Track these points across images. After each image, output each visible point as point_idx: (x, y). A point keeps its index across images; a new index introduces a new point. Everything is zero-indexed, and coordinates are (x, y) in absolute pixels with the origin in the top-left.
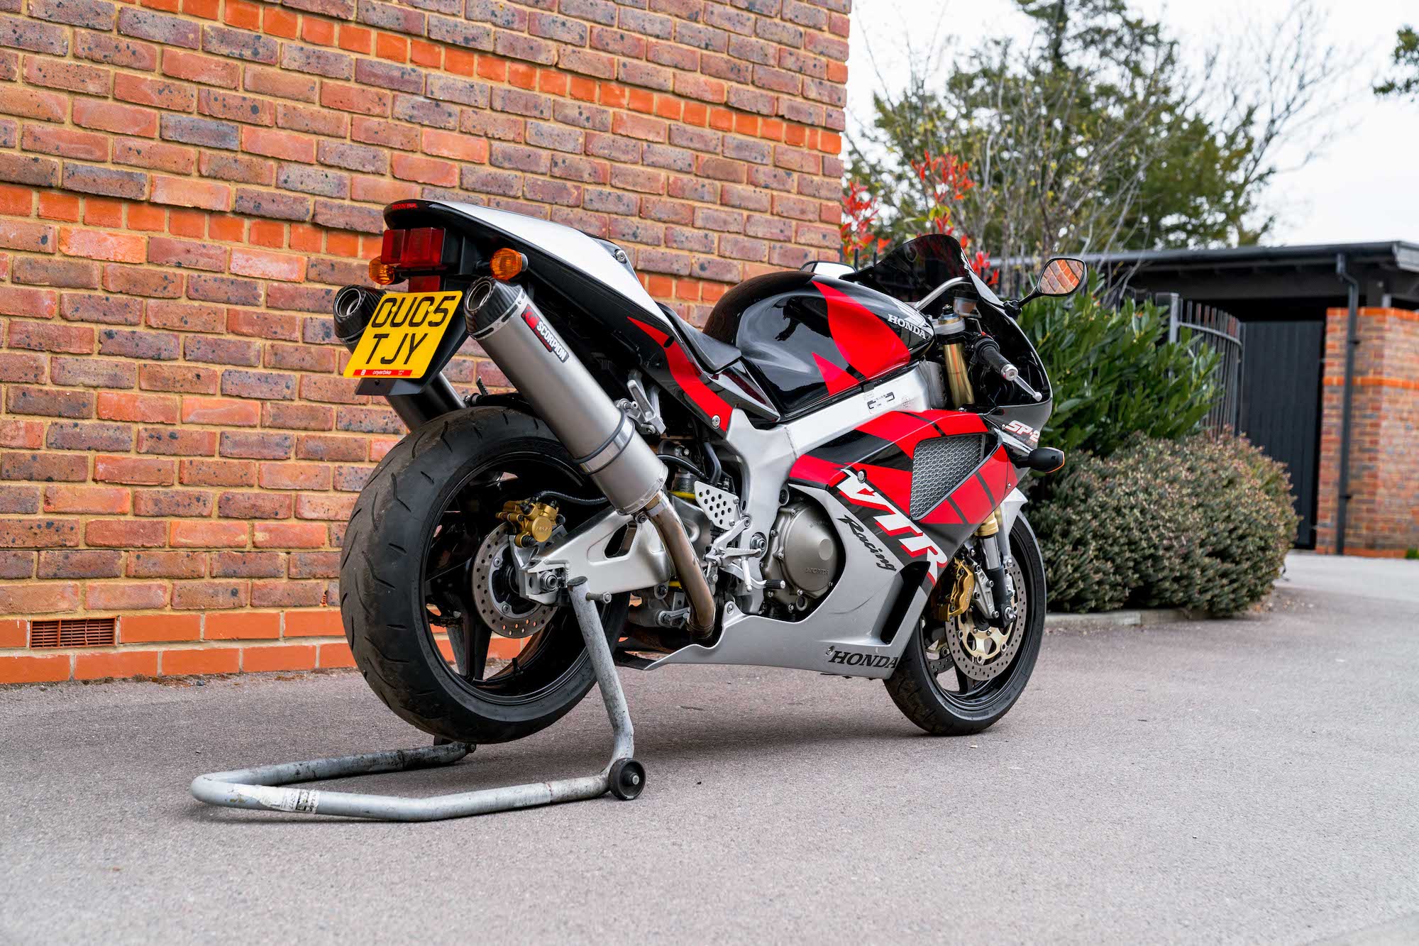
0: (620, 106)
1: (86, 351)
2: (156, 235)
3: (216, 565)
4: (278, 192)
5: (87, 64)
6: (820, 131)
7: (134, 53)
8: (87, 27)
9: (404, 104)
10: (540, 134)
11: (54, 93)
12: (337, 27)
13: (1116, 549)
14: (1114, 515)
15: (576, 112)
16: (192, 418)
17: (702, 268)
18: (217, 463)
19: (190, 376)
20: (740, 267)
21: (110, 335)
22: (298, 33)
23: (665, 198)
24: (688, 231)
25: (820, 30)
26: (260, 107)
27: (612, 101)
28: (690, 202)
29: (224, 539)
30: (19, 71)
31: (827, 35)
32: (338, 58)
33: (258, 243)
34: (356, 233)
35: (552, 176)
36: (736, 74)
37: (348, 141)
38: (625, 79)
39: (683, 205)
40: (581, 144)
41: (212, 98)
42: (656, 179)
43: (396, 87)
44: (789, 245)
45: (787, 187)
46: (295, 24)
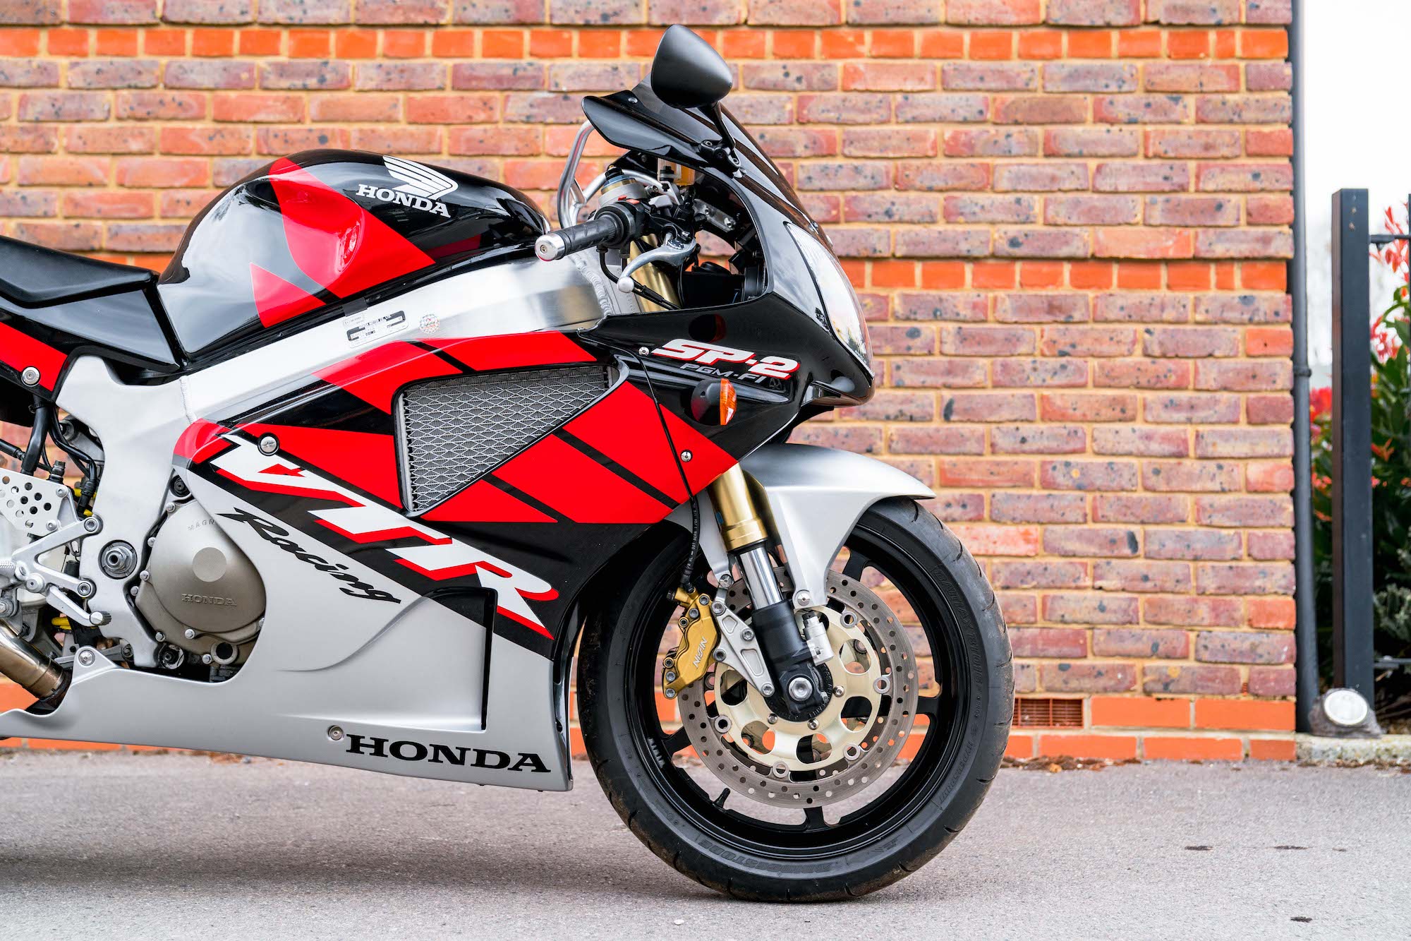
0: (859, 55)
5: (130, 124)
6: (1239, 31)
7: (180, 104)
8: (129, 87)
9: (519, 104)
11: (95, 158)
12: (429, 35)
15: (779, 75)
17: (1014, 243)
20: (1086, 236)
22: (379, 50)
23: (941, 161)
24: (983, 198)
26: (329, 136)
28: (986, 161)
30: (59, 143)
32: (428, 68)
38: (858, 20)
39: (973, 165)
40: (791, 112)
41: (271, 135)
42: (921, 138)
43: (505, 86)
44: (1183, 196)
45: (1174, 117)
46: (375, 41)
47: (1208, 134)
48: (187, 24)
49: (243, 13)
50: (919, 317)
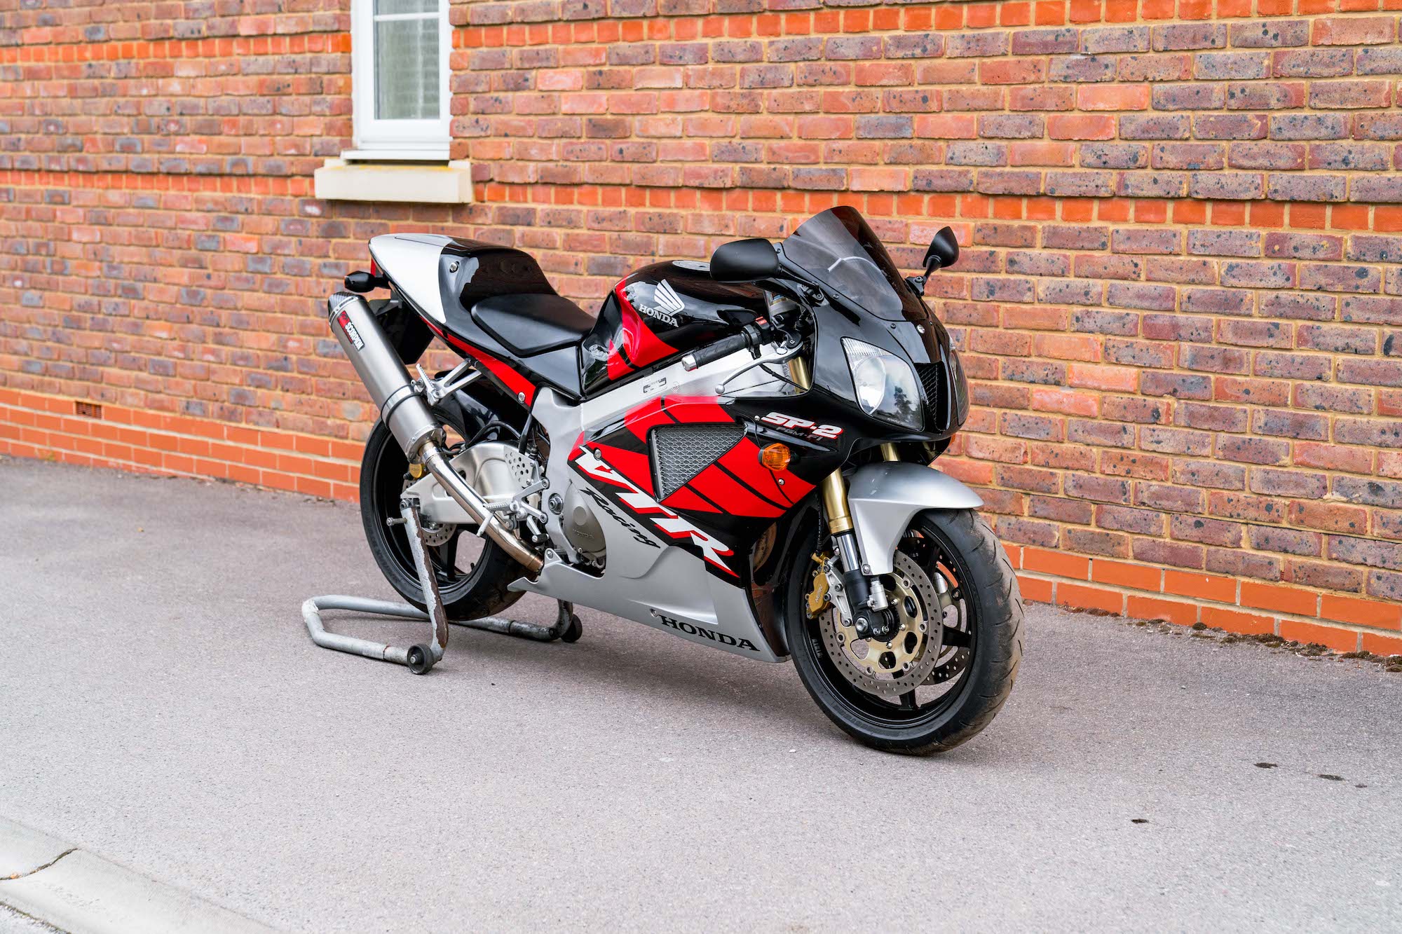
0: (1329, 11)
4: (945, 168)
5: (805, 89)
7: (835, 73)
8: (804, 60)
9: (1059, 65)
10: (1211, 66)
11: (784, 117)
12: (998, 7)
15: (1260, 32)
22: (964, 22)
23: (1394, 111)
26: (929, 96)
27: (1316, 7)
30: (763, 105)
32: (996, 37)
33: (933, 215)
34: (1019, 196)
35: (1229, 110)
37: (1007, 112)
40: (1268, 67)
41: (891, 96)
42: (1377, 89)
43: (1050, 51)
46: (961, 16)
48: (839, 7)
50: (1367, 258)
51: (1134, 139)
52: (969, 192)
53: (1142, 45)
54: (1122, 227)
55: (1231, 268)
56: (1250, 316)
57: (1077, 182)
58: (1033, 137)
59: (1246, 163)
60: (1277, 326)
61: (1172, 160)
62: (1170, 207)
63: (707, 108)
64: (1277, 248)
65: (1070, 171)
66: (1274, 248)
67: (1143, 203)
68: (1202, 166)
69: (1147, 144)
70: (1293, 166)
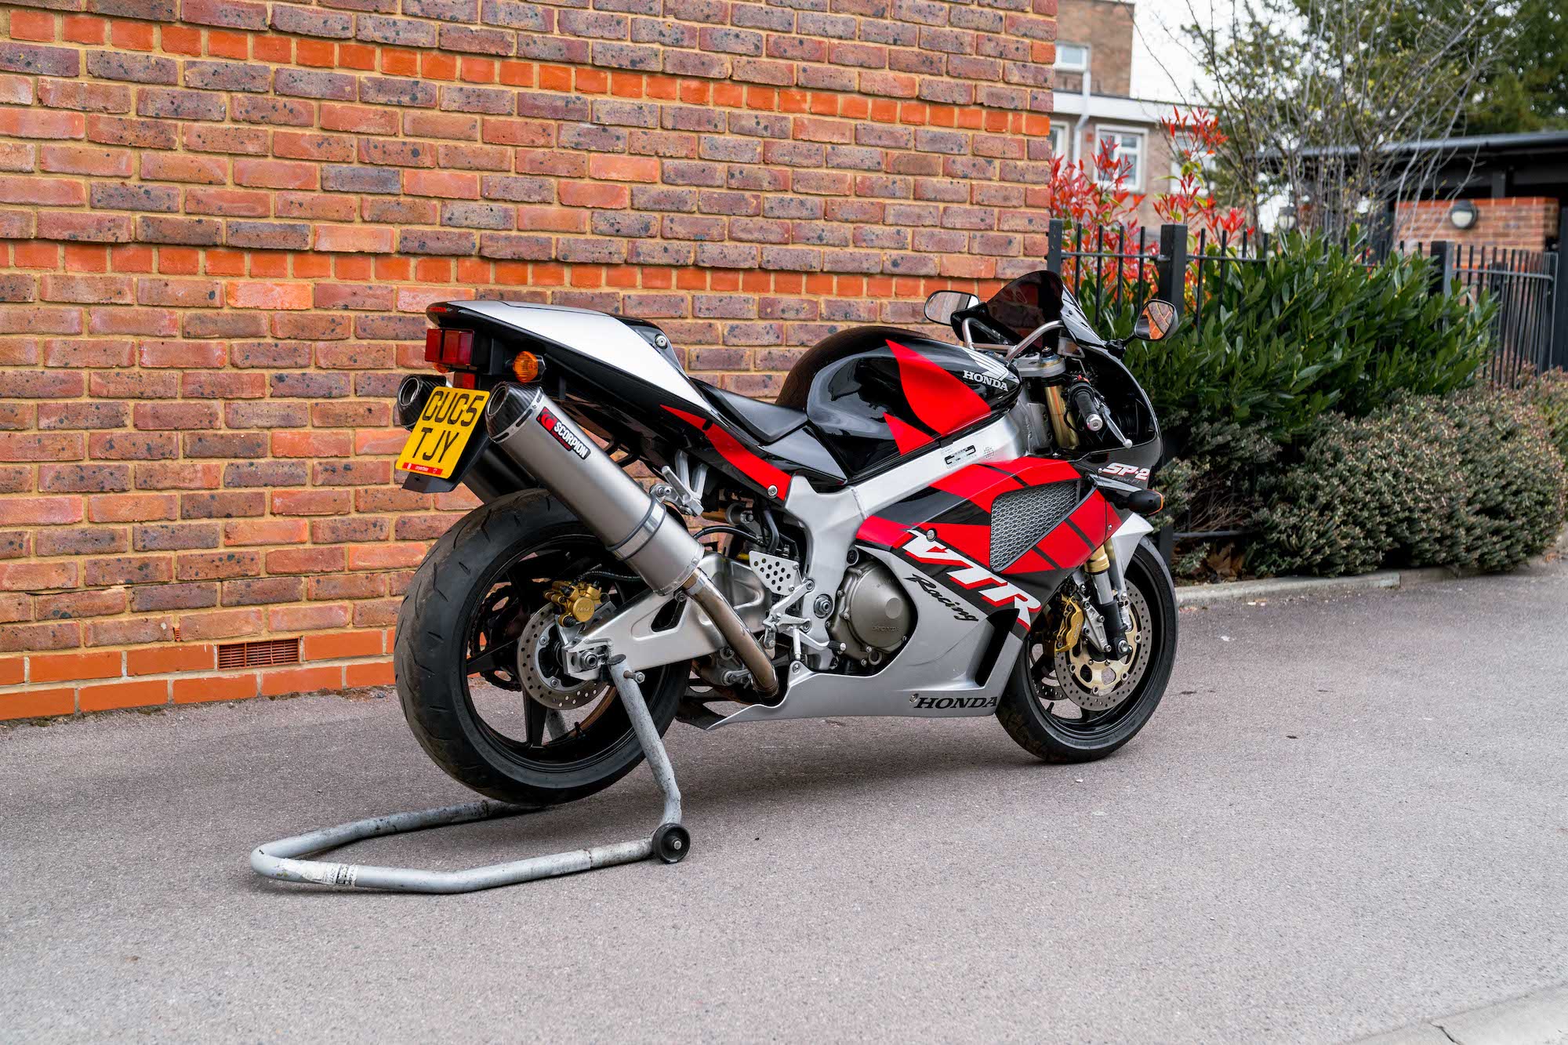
0: (802, 111)
1: (258, 395)
2: (322, 281)
3: (395, 585)
4: (442, 229)
5: (245, 126)
6: (1025, 115)
7: (291, 111)
8: (244, 90)
9: (570, 132)
10: (714, 147)
11: (214, 157)
12: (497, 65)
13: (1366, 514)
14: (1364, 479)
15: (753, 122)
16: (366, 449)
17: (895, 264)
18: (392, 490)
19: (361, 411)
20: (937, 260)
21: (280, 379)
22: (458, 74)
23: (853, 199)
24: (878, 229)
25: (1023, 11)
26: (421, 149)
27: (793, 107)
28: (881, 200)
29: (402, 560)
30: (179, 140)
31: (1032, 16)
32: (499, 95)
33: (425, 279)
34: (524, 262)
35: (729, 188)
36: (929, 66)
37: (513, 174)
38: (805, 84)
39: (872, 204)
40: (760, 153)
41: (371, 146)
42: (842, 181)
43: (560, 117)
44: (991, 233)
45: (988, 175)
46: (454, 66)
47: (1006, 188)
48: (295, 34)
49: (344, 29)
50: (836, 318)
51: (646, 210)
52: (470, 256)
53: (652, 121)
54: (632, 292)
55: (732, 328)
56: (748, 370)
57: (589, 247)
58: (543, 202)
59: (744, 236)
60: (770, 377)
61: (681, 231)
62: (674, 273)
63: (82, 136)
64: (769, 310)
65: (582, 237)
66: (766, 311)
67: (652, 270)
68: (707, 238)
69: (657, 215)
70: (782, 240)
